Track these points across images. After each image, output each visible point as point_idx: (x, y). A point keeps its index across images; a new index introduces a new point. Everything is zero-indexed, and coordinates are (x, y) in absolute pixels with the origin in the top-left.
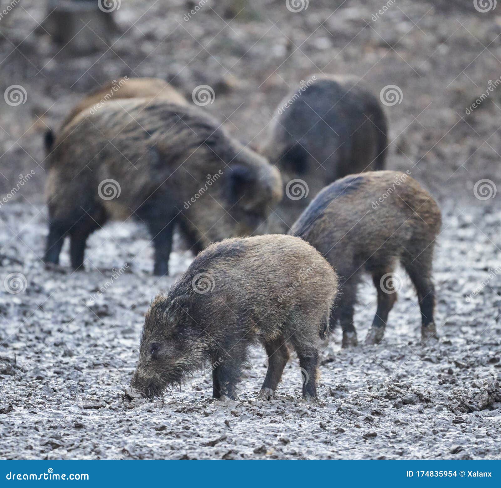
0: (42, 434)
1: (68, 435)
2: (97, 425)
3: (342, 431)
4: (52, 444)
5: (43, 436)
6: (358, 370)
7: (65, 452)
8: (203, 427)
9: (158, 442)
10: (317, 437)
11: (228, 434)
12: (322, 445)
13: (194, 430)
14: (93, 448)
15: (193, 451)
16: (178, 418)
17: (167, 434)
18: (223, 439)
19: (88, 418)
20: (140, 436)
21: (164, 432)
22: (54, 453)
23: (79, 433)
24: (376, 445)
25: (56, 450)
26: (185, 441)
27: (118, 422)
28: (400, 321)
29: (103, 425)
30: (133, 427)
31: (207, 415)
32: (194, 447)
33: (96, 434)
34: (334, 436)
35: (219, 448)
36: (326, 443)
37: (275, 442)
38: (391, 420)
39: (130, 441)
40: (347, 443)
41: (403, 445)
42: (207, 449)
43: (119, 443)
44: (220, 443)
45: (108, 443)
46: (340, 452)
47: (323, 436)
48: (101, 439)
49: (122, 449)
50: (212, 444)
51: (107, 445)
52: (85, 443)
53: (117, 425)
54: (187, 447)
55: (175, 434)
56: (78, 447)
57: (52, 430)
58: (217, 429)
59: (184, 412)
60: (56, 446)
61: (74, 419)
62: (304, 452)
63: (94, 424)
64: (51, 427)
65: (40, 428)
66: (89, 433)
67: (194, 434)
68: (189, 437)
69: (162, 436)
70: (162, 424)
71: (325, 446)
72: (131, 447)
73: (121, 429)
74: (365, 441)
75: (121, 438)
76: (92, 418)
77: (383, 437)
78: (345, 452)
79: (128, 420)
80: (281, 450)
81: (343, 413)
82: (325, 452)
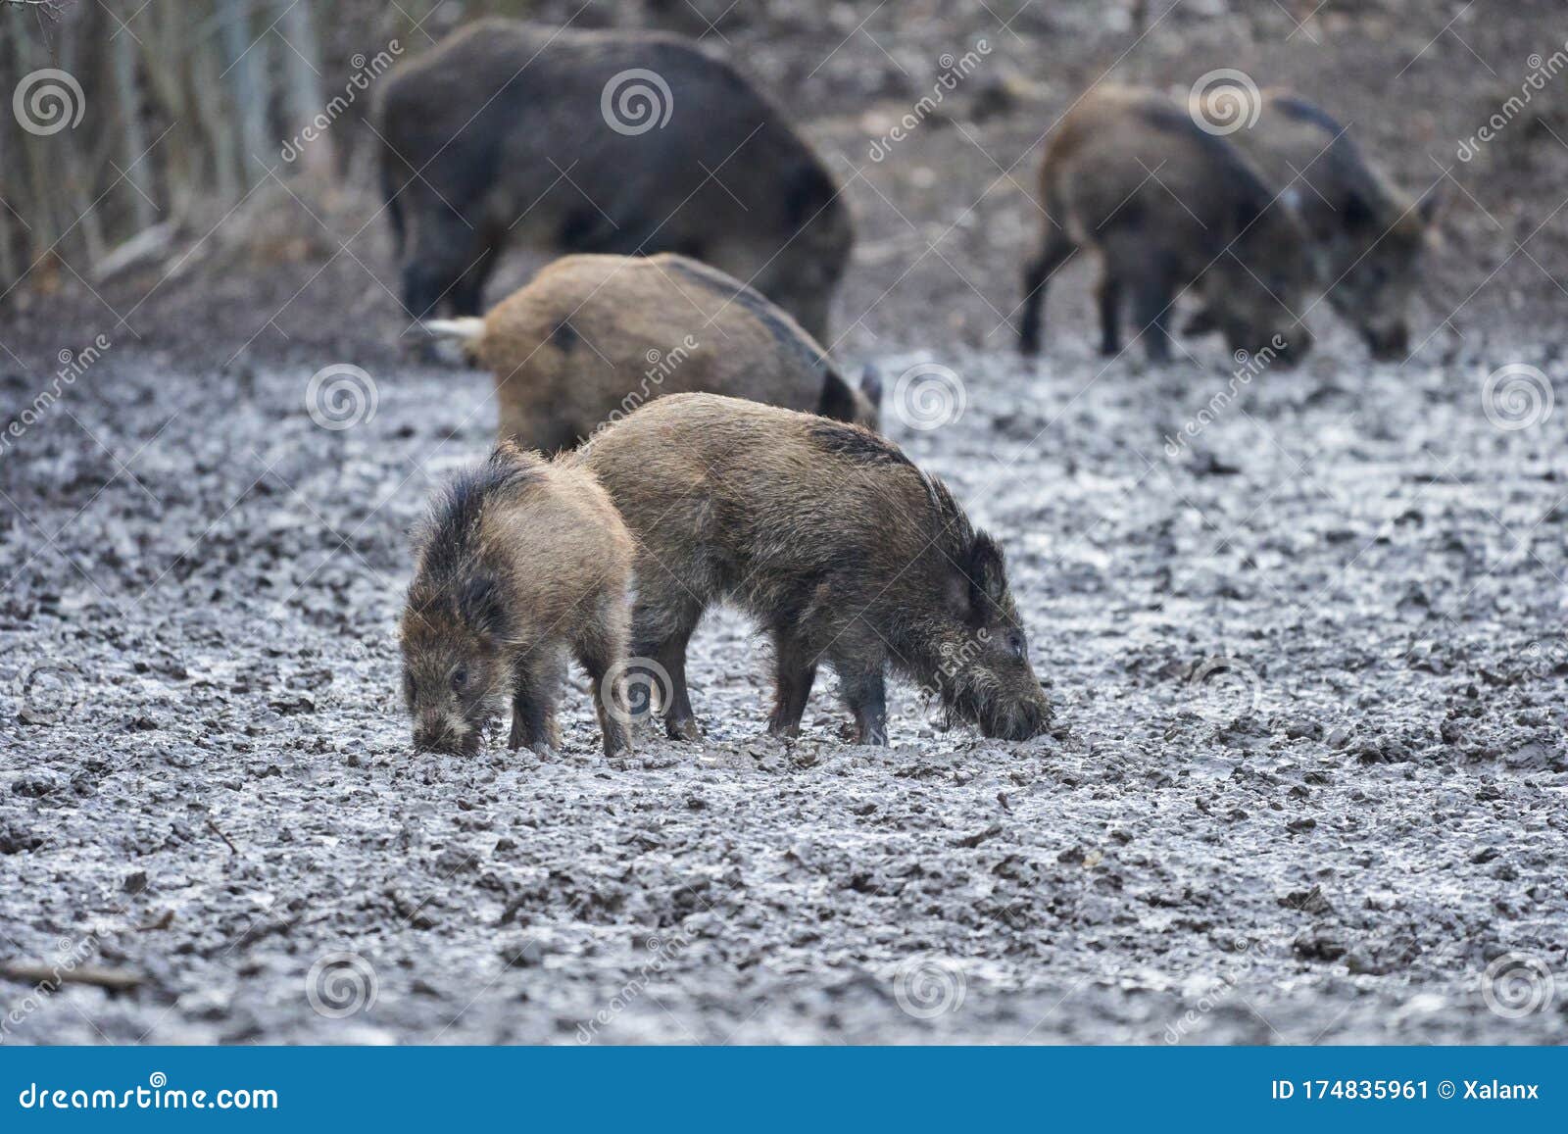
0: (620, 821)
1: (675, 822)
2: (734, 803)
3: (1242, 816)
4: (642, 841)
5: (623, 825)
6: (1277, 688)
7: (668, 858)
8: (952, 807)
9: (860, 838)
10: (1190, 829)
11: (1004, 821)
12: (1200, 844)
13: (933, 814)
14: (724, 849)
15: (931, 856)
16: (902, 788)
17: (877, 822)
18: (993, 833)
19: (717, 787)
20: (823, 825)
21: (872, 817)
22: (647, 860)
23: (698, 819)
24: (1314, 846)
25: (651, 854)
26: (915, 835)
27: (776, 797)
28: (1368, 588)
29: (746, 803)
30: (809, 806)
31: (960, 782)
32: (934, 848)
33: (732, 821)
34: (1226, 827)
35: (987, 851)
36: (1209, 840)
37: (1103, 840)
38: (1345, 793)
39: (801, 836)
40: (1253, 842)
41: (1371, 845)
42: (961, 854)
43: (778, 840)
44: (988, 841)
45: (755, 840)
46: (1239, 860)
47: (1203, 826)
48: (741, 831)
49: (784, 853)
50: (972, 842)
51: (755, 845)
52: (709, 841)
53: (775, 803)
54: (920, 849)
55: (895, 821)
56: (695, 848)
57: (641, 813)
58: (982, 811)
59: (914, 777)
60: (648, 846)
61: (687, 790)
62: (1163, 860)
63: (727, 801)
64: (639, 806)
65: (617, 809)
66: (718, 819)
67: (933, 822)
68: (923, 828)
69: (868, 825)
70: (868, 801)
71: (1207, 847)
72: (804, 850)
73: (784, 810)
74: (1290, 838)
75: (784, 829)
76: (725, 788)
77: (1330, 828)
78: (1248, 861)
79: (797, 793)
80: (1115, 855)
81: (1245, 778)
82: (1206, 859)
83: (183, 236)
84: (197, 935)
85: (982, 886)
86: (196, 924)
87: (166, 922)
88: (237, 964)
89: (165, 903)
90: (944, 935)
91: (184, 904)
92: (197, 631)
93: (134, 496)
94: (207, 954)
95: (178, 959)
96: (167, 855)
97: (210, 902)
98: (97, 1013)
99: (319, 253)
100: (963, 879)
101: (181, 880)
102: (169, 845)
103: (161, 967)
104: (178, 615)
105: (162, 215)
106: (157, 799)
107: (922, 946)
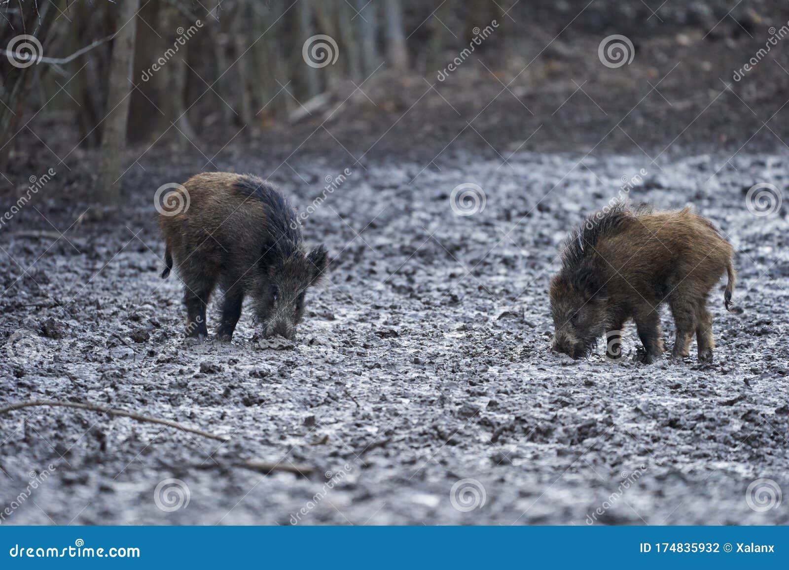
83: (334, 100)
84: (340, 447)
85: (736, 426)
86: (340, 442)
87: (325, 441)
88: (361, 462)
89: (325, 431)
90: (716, 450)
91: (334, 432)
92: (340, 296)
93: (308, 229)
94: (345, 457)
95: (331, 459)
96: (325, 407)
97: (346, 431)
98: (291, 486)
99: (401, 107)
100: (726, 422)
101: (332, 420)
102: (327, 402)
103: (322, 463)
104: (330, 288)
105: (323, 89)
106: (320, 379)
107: (705, 456)
